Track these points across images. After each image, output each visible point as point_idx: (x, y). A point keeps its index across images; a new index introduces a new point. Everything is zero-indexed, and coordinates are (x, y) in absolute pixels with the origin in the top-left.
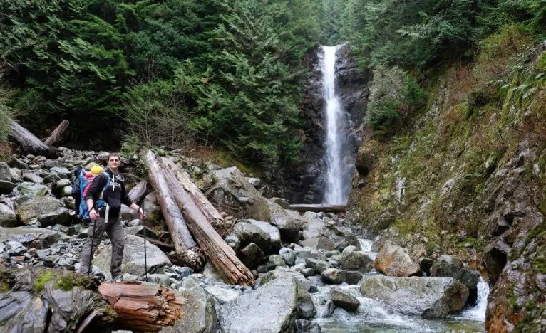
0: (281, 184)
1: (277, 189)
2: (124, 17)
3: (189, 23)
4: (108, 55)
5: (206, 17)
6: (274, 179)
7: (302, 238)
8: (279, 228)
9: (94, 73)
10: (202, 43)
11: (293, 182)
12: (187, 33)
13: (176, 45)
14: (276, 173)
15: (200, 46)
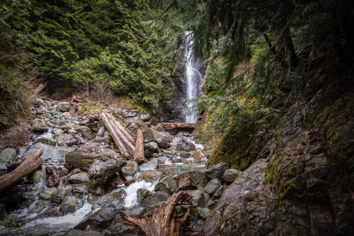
0: (161, 115)
1: (159, 119)
2: (68, 20)
3: (106, 24)
4: (60, 43)
5: (116, 20)
6: (157, 113)
7: (169, 146)
8: (158, 143)
9: (53, 54)
10: (114, 36)
11: (168, 114)
12: (105, 30)
13: (100, 37)
14: (158, 110)
15: (113, 37)
